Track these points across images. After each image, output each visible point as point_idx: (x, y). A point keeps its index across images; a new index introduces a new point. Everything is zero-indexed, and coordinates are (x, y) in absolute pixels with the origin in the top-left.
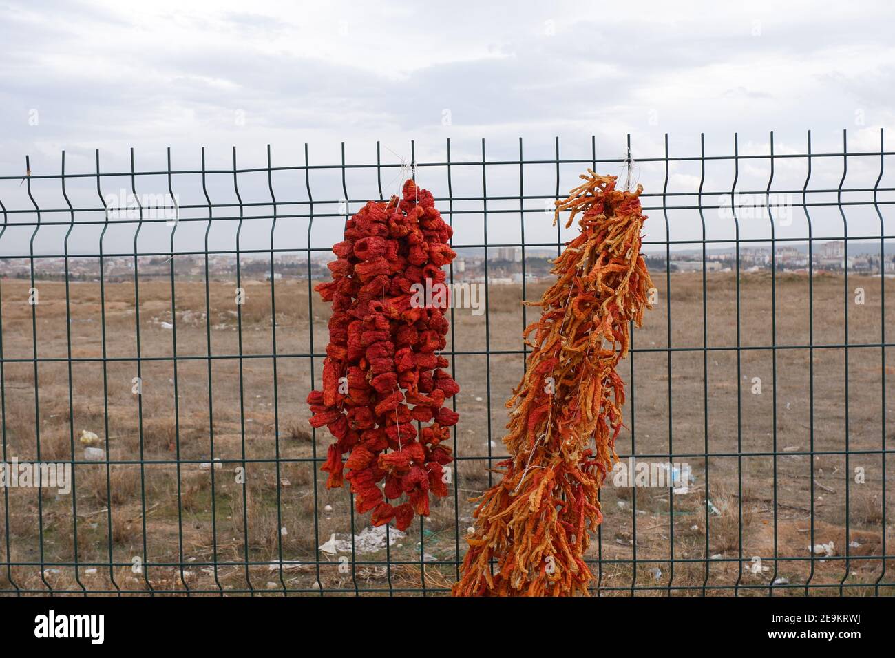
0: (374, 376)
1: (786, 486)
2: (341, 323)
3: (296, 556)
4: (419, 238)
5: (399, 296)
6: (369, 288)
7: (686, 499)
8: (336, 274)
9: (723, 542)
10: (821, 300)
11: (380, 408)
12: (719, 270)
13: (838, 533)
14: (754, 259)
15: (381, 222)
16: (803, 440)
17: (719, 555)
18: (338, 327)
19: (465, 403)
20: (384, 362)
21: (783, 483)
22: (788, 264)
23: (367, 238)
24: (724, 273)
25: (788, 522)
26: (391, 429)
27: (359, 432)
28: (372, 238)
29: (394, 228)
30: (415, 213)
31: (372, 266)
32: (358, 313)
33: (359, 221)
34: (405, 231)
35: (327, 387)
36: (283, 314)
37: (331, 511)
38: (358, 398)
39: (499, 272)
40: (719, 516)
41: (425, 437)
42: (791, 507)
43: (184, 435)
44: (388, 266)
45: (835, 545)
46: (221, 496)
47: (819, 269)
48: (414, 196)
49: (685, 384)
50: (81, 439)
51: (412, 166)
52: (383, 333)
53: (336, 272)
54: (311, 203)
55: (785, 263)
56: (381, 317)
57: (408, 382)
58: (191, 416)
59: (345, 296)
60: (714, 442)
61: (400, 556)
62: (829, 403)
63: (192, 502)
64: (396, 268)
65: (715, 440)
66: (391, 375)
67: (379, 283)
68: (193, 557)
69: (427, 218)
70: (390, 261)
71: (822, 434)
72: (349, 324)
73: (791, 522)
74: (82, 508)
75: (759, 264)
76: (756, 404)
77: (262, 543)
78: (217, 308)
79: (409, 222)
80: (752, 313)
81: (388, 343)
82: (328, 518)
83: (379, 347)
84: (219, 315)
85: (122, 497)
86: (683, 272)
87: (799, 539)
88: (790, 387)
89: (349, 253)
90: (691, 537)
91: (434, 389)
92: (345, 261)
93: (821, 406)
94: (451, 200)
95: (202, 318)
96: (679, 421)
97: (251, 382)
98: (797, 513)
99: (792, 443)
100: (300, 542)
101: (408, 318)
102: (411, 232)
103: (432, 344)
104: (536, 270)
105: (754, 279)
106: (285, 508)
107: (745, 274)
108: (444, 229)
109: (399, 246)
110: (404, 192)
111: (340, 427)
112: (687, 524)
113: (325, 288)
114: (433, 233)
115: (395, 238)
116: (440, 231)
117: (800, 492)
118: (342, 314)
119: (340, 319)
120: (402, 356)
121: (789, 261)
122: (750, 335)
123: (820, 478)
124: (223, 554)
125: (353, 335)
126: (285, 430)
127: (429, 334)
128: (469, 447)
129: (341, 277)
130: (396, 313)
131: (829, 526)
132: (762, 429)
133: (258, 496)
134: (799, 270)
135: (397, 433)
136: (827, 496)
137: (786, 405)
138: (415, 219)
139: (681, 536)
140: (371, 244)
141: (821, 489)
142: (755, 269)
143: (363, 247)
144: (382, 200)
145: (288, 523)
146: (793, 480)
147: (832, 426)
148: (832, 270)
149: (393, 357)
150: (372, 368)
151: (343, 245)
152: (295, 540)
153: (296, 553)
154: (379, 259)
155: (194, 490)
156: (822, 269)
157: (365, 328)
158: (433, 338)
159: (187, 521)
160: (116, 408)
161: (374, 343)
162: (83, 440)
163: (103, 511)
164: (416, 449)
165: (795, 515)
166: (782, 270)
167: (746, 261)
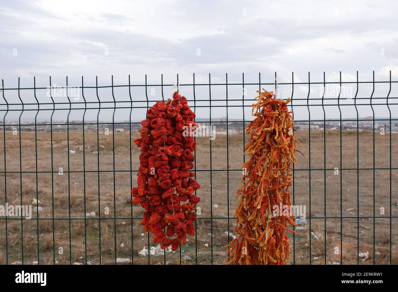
0: (161, 181)
1: (347, 226)
2: (145, 157)
3: (128, 256)
4: (180, 118)
5: (172, 145)
6: (158, 141)
7: (303, 232)
8: (142, 135)
9: (319, 251)
10: (363, 143)
11: (164, 195)
12: (318, 129)
13: (371, 247)
14: (334, 124)
15: (163, 111)
16: (355, 206)
17: (317, 257)
18: (144, 158)
19: (204, 187)
20: (165, 175)
21: (346, 224)
22: (349, 127)
23: (157, 119)
24: (320, 130)
25: (348, 243)
26: (170, 206)
27: (155, 207)
28: (159, 119)
29: (169, 114)
30: (178, 107)
31: (159, 131)
32: (153, 153)
33: (153, 111)
34: (174, 115)
35: (140, 187)
36: (124, 147)
37: (144, 236)
38: (154, 191)
39: (221, 129)
40: (317, 240)
41: (184, 208)
42: (349, 236)
43: (79, 201)
44: (166, 131)
45: (369, 253)
46: (94, 229)
47: (362, 129)
48: (178, 99)
49: (302, 180)
50: (33, 203)
51: (177, 85)
52: (165, 162)
53: (143, 133)
54: (131, 102)
55: (348, 126)
56: (164, 155)
57: (177, 184)
58: (82, 193)
59: (147, 145)
60: (315, 206)
61: (174, 257)
62: (367, 189)
63: (82, 231)
64: (170, 132)
65: (316, 205)
66: (169, 181)
67: (163, 139)
68: (82, 256)
69: (184, 109)
70: (167, 129)
71: (364, 203)
72: (149, 158)
73: (350, 242)
74: (32, 234)
75: (336, 126)
76: (334, 189)
77: (112, 250)
78: (95, 144)
79: (176, 111)
80: (333, 148)
81: (168, 167)
82: (143, 239)
83: (163, 168)
84: (96, 147)
85: (50, 229)
86: (302, 129)
87: (353, 250)
88: (349, 182)
89: (149, 125)
90: (305, 249)
91: (188, 187)
92: (147, 129)
93: (363, 190)
94: (195, 101)
95: (88, 149)
96: (300, 196)
97: (110, 177)
98: (352, 239)
99: (350, 207)
100: (130, 250)
101: (176, 155)
102: (177, 116)
103: (187, 167)
104: (237, 128)
105: (334, 133)
106: (123, 235)
107: (330, 131)
108: (192, 114)
109: (171, 122)
110: (173, 97)
111: (146, 204)
112: (303, 243)
113: (138, 141)
114: (187, 116)
115: (169, 118)
116: (190, 115)
117: (354, 229)
118: (146, 153)
119: (145, 155)
120: (173, 172)
121: (350, 125)
122: (332, 158)
123: (363, 223)
124: (95, 255)
125: (151, 163)
126: (124, 199)
127: (186, 162)
128: (206, 207)
129: (145, 136)
130: (171, 153)
131: (366, 245)
132: (336, 200)
133: (111, 229)
134: (354, 129)
135: (172, 207)
136: (365, 231)
137: (348, 189)
138: (178, 110)
139: (300, 248)
140: (159, 121)
141: (363, 227)
142: (334, 129)
143: (155, 122)
144: (163, 101)
145: (124, 241)
146: (351, 223)
147: (368, 200)
148: (368, 129)
149: (169, 173)
150: (160, 178)
151: (145, 121)
152: (127, 249)
153: (128, 255)
154: (162, 128)
155: (83, 226)
156: (364, 129)
157: (156, 159)
158: (188, 164)
159: (79, 240)
160: (48, 189)
161: (160, 166)
162: (34, 203)
163: (41, 235)
164: (181, 214)
165: (351, 240)
166: (346, 129)
167: (330, 125)
